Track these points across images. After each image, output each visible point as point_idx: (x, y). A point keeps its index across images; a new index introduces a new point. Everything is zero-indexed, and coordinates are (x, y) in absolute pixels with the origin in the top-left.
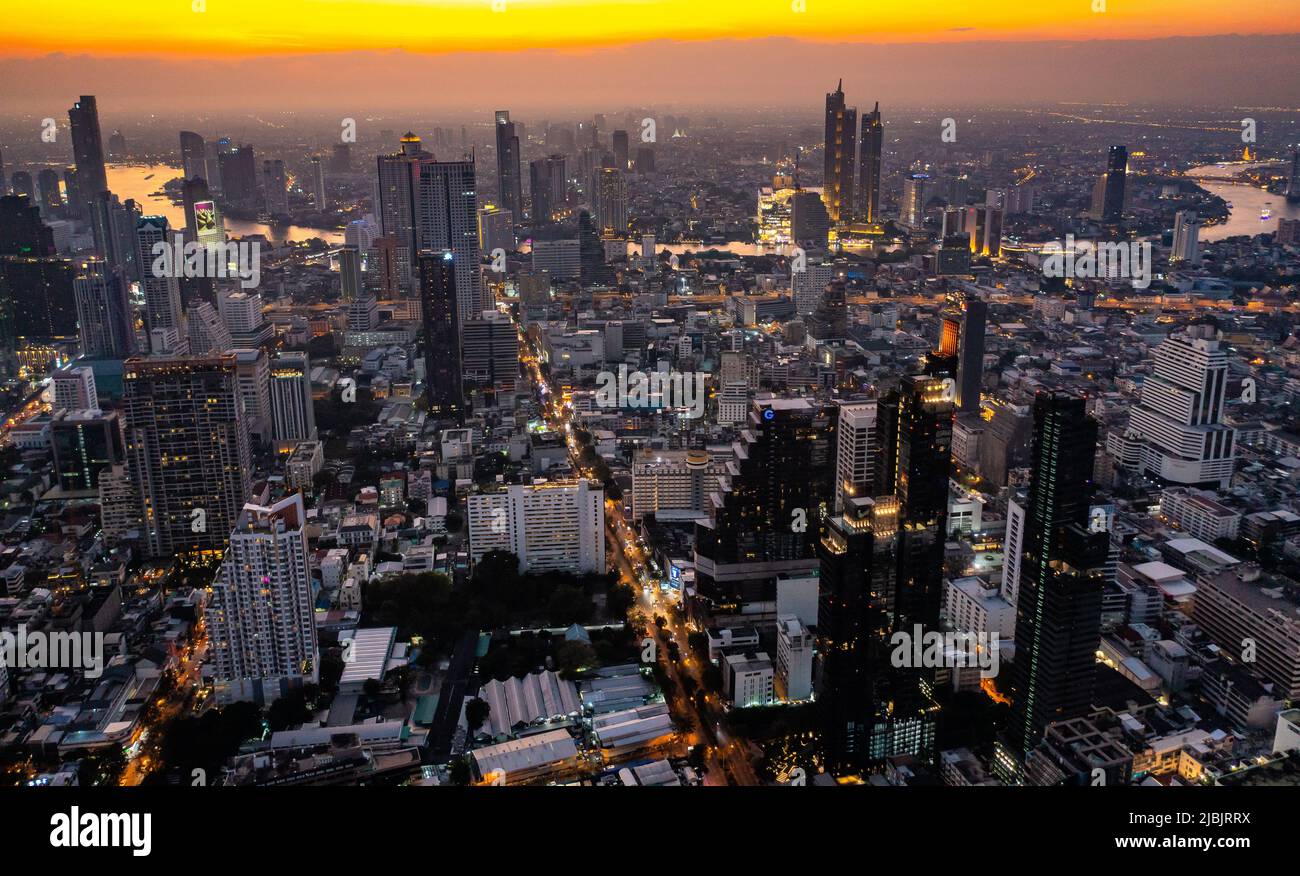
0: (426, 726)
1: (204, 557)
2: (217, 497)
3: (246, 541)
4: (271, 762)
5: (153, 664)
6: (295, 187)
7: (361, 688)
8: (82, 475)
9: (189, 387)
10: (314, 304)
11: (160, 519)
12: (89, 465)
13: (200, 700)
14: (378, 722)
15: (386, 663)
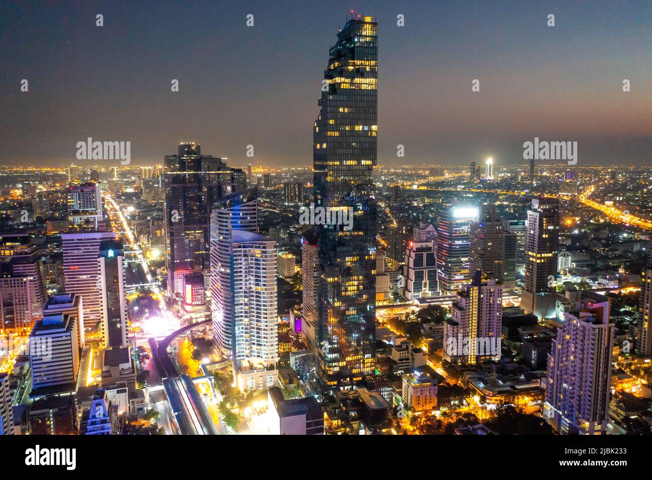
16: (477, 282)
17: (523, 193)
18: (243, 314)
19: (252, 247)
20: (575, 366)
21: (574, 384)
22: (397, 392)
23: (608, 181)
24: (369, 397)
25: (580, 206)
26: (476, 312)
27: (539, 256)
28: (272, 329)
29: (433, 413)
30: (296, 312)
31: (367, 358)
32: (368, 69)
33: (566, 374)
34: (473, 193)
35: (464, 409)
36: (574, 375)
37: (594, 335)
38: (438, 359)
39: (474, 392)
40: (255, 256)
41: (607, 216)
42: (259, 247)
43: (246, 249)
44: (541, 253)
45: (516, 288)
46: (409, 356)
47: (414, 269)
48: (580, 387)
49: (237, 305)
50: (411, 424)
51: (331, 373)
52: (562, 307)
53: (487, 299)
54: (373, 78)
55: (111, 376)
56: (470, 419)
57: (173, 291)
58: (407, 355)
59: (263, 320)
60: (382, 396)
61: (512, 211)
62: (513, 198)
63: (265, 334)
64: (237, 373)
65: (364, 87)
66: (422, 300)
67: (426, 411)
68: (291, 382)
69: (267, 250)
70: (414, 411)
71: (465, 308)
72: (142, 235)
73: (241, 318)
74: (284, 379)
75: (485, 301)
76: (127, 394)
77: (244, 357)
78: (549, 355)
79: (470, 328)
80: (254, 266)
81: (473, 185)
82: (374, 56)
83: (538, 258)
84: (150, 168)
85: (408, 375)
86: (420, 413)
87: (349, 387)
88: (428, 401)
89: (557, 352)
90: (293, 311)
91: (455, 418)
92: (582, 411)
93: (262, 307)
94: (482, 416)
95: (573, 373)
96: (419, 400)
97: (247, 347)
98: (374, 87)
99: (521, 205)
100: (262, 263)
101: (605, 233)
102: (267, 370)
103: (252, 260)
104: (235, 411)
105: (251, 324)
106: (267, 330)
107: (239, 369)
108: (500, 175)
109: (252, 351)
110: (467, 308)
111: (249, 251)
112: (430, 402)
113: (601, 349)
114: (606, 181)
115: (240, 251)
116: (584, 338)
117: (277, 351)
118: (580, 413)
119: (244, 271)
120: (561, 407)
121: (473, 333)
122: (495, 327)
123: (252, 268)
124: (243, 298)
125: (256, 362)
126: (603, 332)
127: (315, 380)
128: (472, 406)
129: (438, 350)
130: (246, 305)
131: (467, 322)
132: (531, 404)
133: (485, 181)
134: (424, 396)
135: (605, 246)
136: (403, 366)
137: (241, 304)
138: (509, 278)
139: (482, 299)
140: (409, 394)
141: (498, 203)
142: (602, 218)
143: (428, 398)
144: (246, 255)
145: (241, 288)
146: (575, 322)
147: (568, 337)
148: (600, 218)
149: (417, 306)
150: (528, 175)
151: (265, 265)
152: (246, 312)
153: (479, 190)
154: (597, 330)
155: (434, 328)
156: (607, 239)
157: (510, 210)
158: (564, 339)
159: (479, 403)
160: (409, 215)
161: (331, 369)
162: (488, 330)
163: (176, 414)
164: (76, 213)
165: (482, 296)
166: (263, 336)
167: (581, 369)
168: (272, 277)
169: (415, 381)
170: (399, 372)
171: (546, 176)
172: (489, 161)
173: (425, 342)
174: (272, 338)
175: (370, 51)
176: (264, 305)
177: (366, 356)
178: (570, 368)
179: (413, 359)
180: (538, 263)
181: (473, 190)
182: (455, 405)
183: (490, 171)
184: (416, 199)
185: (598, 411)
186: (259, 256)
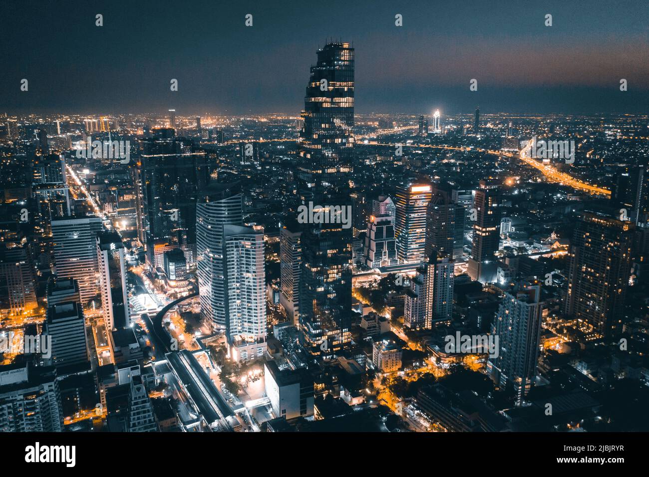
16: (433, 261)
17: (469, 149)
18: (236, 297)
19: (242, 239)
20: (512, 335)
21: (511, 349)
22: (369, 357)
23: (547, 135)
24: (347, 365)
25: (521, 164)
26: (433, 286)
27: (484, 230)
28: (261, 309)
29: (398, 373)
30: (274, 286)
31: (344, 332)
32: (346, 89)
33: (505, 341)
34: (421, 149)
35: (424, 370)
36: (511, 342)
37: (527, 312)
38: (400, 325)
39: (432, 354)
40: (245, 247)
41: (543, 175)
42: (249, 240)
43: (237, 241)
44: (486, 228)
45: (464, 254)
46: (376, 325)
47: (375, 241)
48: (516, 351)
49: (230, 289)
50: (382, 384)
51: (315, 345)
52: (502, 273)
53: (441, 274)
54: (350, 97)
55: (122, 355)
56: (429, 377)
57: (154, 266)
58: (374, 323)
59: (253, 301)
60: (357, 362)
61: (459, 170)
62: (460, 155)
63: (255, 313)
64: (231, 346)
65: (342, 105)
66: (383, 269)
67: (393, 373)
68: (277, 351)
69: (256, 242)
70: (384, 373)
71: (423, 282)
72: (107, 204)
73: (234, 300)
74: (271, 349)
75: (439, 276)
76: (139, 370)
77: (237, 333)
78: (492, 325)
79: (427, 299)
80: (244, 255)
81: (421, 139)
82: (351, 78)
83: (484, 232)
84: (94, 120)
85: (377, 343)
86: (388, 374)
87: (330, 356)
88: (394, 364)
89: (498, 323)
90: (271, 285)
91: (416, 377)
92: (516, 370)
93: (253, 291)
94: (438, 374)
95: (510, 341)
96: (387, 364)
97: (239, 325)
98: (351, 105)
99: (466, 163)
100: (251, 253)
101: (541, 194)
102: (258, 343)
103: (242, 250)
104: (233, 379)
105: (243, 305)
106: (257, 310)
107: (232, 343)
108: (446, 127)
109: (243, 328)
110: (425, 282)
111: (240, 242)
112: (396, 365)
113: (532, 322)
114: (545, 135)
115: (232, 243)
116: (520, 313)
117: (266, 326)
118: (514, 371)
119: (235, 260)
120: (501, 366)
121: (430, 303)
122: (447, 297)
123: (243, 257)
124: (235, 283)
125: (247, 336)
126: (535, 309)
127: (300, 351)
128: (430, 367)
129: (400, 318)
130: (238, 289)
131: (425, 294)
132: (476, 362)
133: (433, 134)
134: (391, 360)
135: (541, 207)
136: (371, 333)
137: (234, 288)
138: (458, 246)
139: (437, 274)
140: (379, 359)
141: (445, 161)
142: (539, 177)
143: (394, 362)
144: (237, 247)
145: (233, 275)
146: (513, 300)
147: (507, 312)
148: (537, 178)
149: (379, 275)
150: (473, 127)
151: (255, 255)
152: (238, 295)
153: (427, 146)
154: (530, 308)
155: (396, 297)
156: (543, 200)
157: (456, 169)
158: (504, 313)
159: (435, 363)
160: (363, 175)
161: (316, 342)
162: (441, 300)
163: (186, 386)
164: (44, 186)
165: (437, 272)
166: (254, 314)
167: (517, 337)
168: (260, 265)
169: (384, 347)
170: (368, 338)
171: (490, 128)
172: (437, 114)
173: (388, 309)
174: (261, 316)
175: (347, 73)
176: (254, 289)
177: (344, 330)
178: (508, 336)
179: (380, 326)
180: (484, 236)
181: (422, 146)
182: (416, 366)
183: (437, 124)
184: (368, 157)
185: (529, 369)
186: (249, 247)
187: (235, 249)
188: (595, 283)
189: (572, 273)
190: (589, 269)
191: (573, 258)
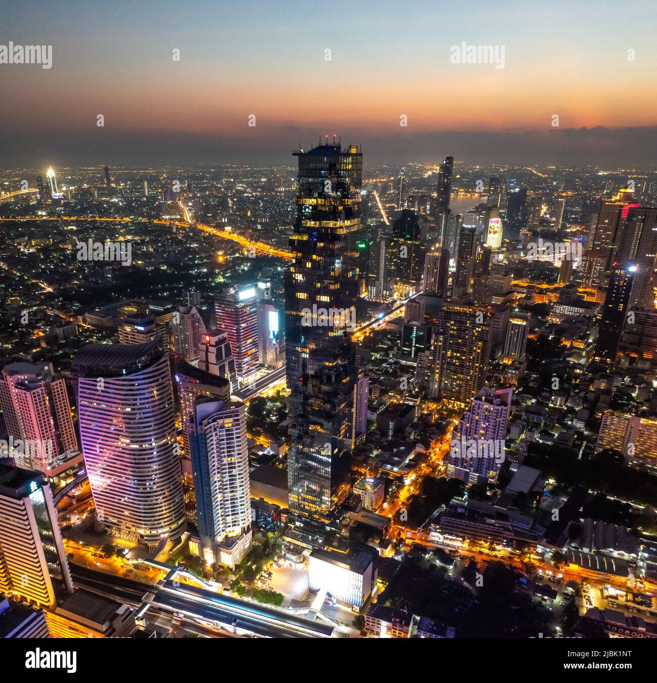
0: (545, 526)
1: (455, 405)
2: (469, 378)
3: (480, 405)
4: (465, 512)
5: (423, 446)
6: (545, 214)
7: (516, 494)
8: (411, 351)
9: (469, 320)
10: (540, 284)
11: (440, 381)
12: (415, 347)
13: (440, 471)
14: (521, 514)
15: (532, 487)
18: (217, 491)
19: (221, 418)
24: (364, 519)
28: (247, 494)
37: (505, 414)
40: (225, 427)
42: (229, 417)
43: (215, 423)
47: (217, 365)
49: (212, 485)
59: (239, 488)
63: (241, 502)
67: (380, 507)
73: (216, 496)
77: (221, 533)
80: (224, 437)
93: (237, 477)
97: (222, 522)
100: (234, 432)
102: (246, 534)
103: (221, 432)
105: (224, 497)
106: (243, 497)
107: (218, 546)
109: (227, 523)
111: (219, 423)
112: (381, 499)
115: (210, 427)
116: (497, 417)
119: (215, 447)
123: (223, 440)
124: (216, 475)
130: (219, 480)
137: (215, 482)
143: (380, 497)
145: (214, 466)
146: (486, 406)
147: (477, 418)
151: (238, 433)
152: (219, 489)
158: (472, 420)
166: (239, 504)
172: (50, 172)
176: (239, 475)
183: (54, 186)
186: (230, 425)
187: (214, 434)
188: (462, 366)
189: (439, 360)
190: (455, 354)
191: (440, 346)
